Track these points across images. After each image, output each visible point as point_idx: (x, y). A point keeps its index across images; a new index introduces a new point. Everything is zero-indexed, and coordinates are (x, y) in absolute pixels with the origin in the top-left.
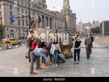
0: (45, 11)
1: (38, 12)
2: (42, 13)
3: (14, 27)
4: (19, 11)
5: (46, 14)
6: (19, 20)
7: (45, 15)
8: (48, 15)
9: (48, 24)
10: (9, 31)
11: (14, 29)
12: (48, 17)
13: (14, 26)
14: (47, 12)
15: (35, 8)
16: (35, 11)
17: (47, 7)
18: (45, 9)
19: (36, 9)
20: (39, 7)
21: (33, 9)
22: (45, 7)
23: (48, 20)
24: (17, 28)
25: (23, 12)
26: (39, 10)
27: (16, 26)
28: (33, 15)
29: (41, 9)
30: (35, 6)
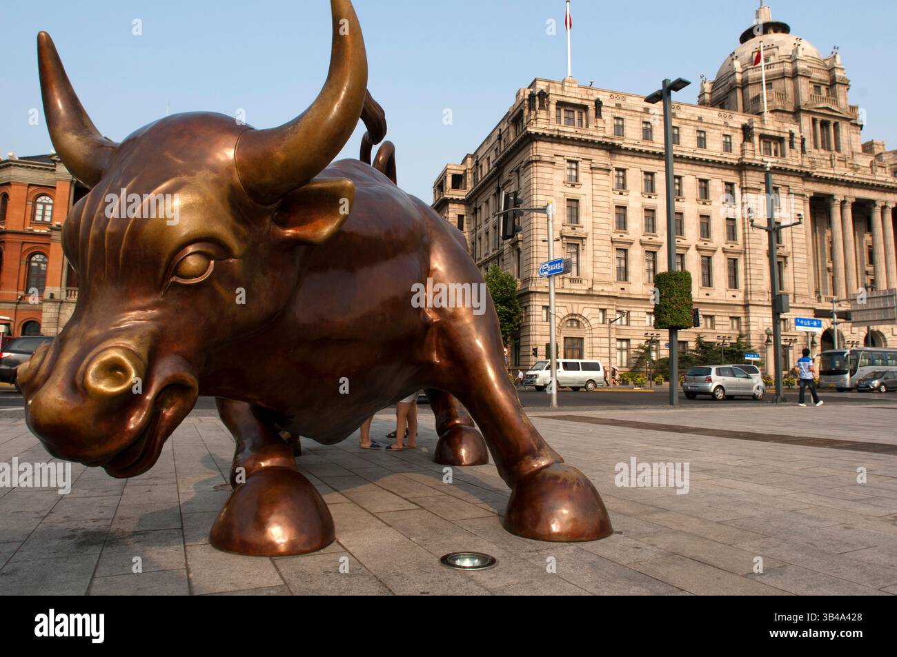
0: (843, 160)
2: (806, 176)
3: (589, 295)
4: (624, 186)
5: (849, 184)
6: (626, 251)
7: (839, 193)
8: (869, 187)
10: (555, 321)
11: (589, 311)
12: (872, 201)
13: (591, 289)
14: (864, 161)
15: (748, 146)
16: (741, 168)
17: (860, 126)
18: (844, 146)
19: (755, 153)
20: (781, 140)
21: (733, 157)
22: (844, 128)
23: (870, 228)
24: (604, 304)
27: (597, 289)
29: (797, 146)
30: (747, 131)
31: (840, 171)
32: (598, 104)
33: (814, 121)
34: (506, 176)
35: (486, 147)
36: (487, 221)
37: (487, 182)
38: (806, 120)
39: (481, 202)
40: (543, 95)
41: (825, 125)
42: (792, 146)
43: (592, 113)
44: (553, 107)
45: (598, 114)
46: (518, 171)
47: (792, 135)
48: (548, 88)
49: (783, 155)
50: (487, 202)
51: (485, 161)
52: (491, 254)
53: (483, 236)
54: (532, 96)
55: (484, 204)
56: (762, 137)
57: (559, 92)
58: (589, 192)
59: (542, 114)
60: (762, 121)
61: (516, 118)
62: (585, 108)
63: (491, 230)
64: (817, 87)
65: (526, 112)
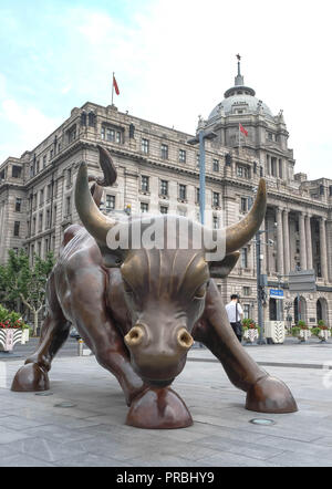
0: (284, 184)
1: (241, 192)
4: (147, 189)
5: (287, 200)
7: (281, 205)
8: (298, 203)
9: (298, 251)
12: (300, 213)
14: (296, 186)
15: (229, 169)
16: (224, 183)
17: (293, 163)
18: (284, 175)
19: (234, 174)
20: (249, 167)
21: (219, 176)
22: (285, 163)
23: (298, 229)
25: (164, 193)
26: (245, 182)
28: (216, 205)
29: (258, 173)
30: (228, 159)
31: (283, 191)
32: (132, 127)
33: (268, 156)
34: (60, 173)
35: (42, 148)
36: (41, 205)
37: (43, 175)
38: (263, 156)
39: (37, 190)
40: (93, 116)
41: (274, 159)
42: (255, 172)
43: (127, 134)
44: (99, 126)
45: (131, 136)
46: (70, 170)
47: (255, 164)
48: (96, 111)
49: (250, 177)
50: (42, 191)
51: (42, 159)
52: (44, 231)
53: (38, 218)
54: (84, 115)
55: (39, 193)
56: (237, 164)
57: (104, 115)
58: (122, 191)
59: (91, 130)
60: (237, 153)
61: (69, 130)
62: (123, 129)
63: (45, 213)
64: (270, 135)
65: (78, 126)
